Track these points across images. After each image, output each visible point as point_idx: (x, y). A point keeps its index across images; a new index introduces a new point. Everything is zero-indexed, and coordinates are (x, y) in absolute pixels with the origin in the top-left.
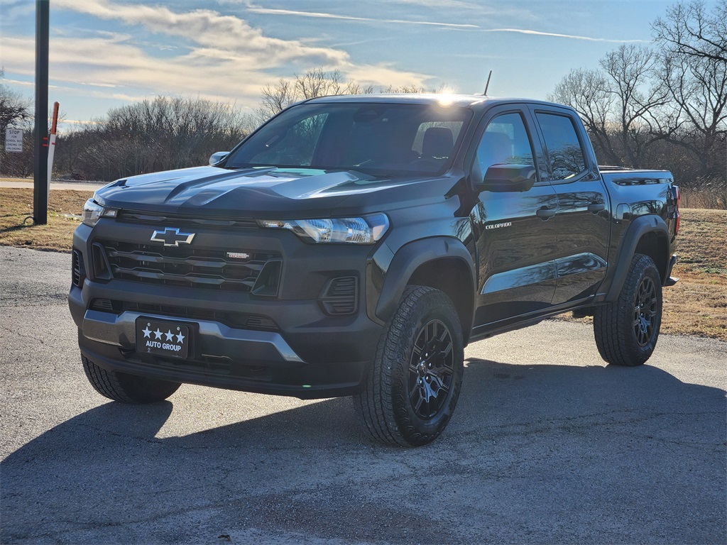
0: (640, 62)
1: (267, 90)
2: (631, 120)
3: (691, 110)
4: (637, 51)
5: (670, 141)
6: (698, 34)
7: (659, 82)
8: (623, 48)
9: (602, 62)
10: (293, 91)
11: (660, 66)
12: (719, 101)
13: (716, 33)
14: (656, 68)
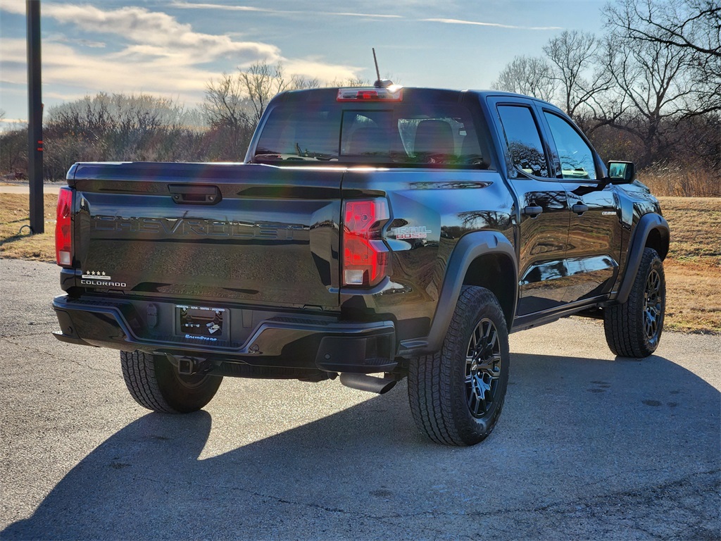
0: (583, 48)
1: (210, 84)
2: (576, 106)
3: (634, 95)
4: (579, 36)
5: (616, 126)
6: (648, 19)
7: (602, 68)
8: (565, 34)
9: (545, 49)
10: (236, 85)
11: (603, 51)
12: (662, 86)
13: (665, 17)
14: (599, 54)
